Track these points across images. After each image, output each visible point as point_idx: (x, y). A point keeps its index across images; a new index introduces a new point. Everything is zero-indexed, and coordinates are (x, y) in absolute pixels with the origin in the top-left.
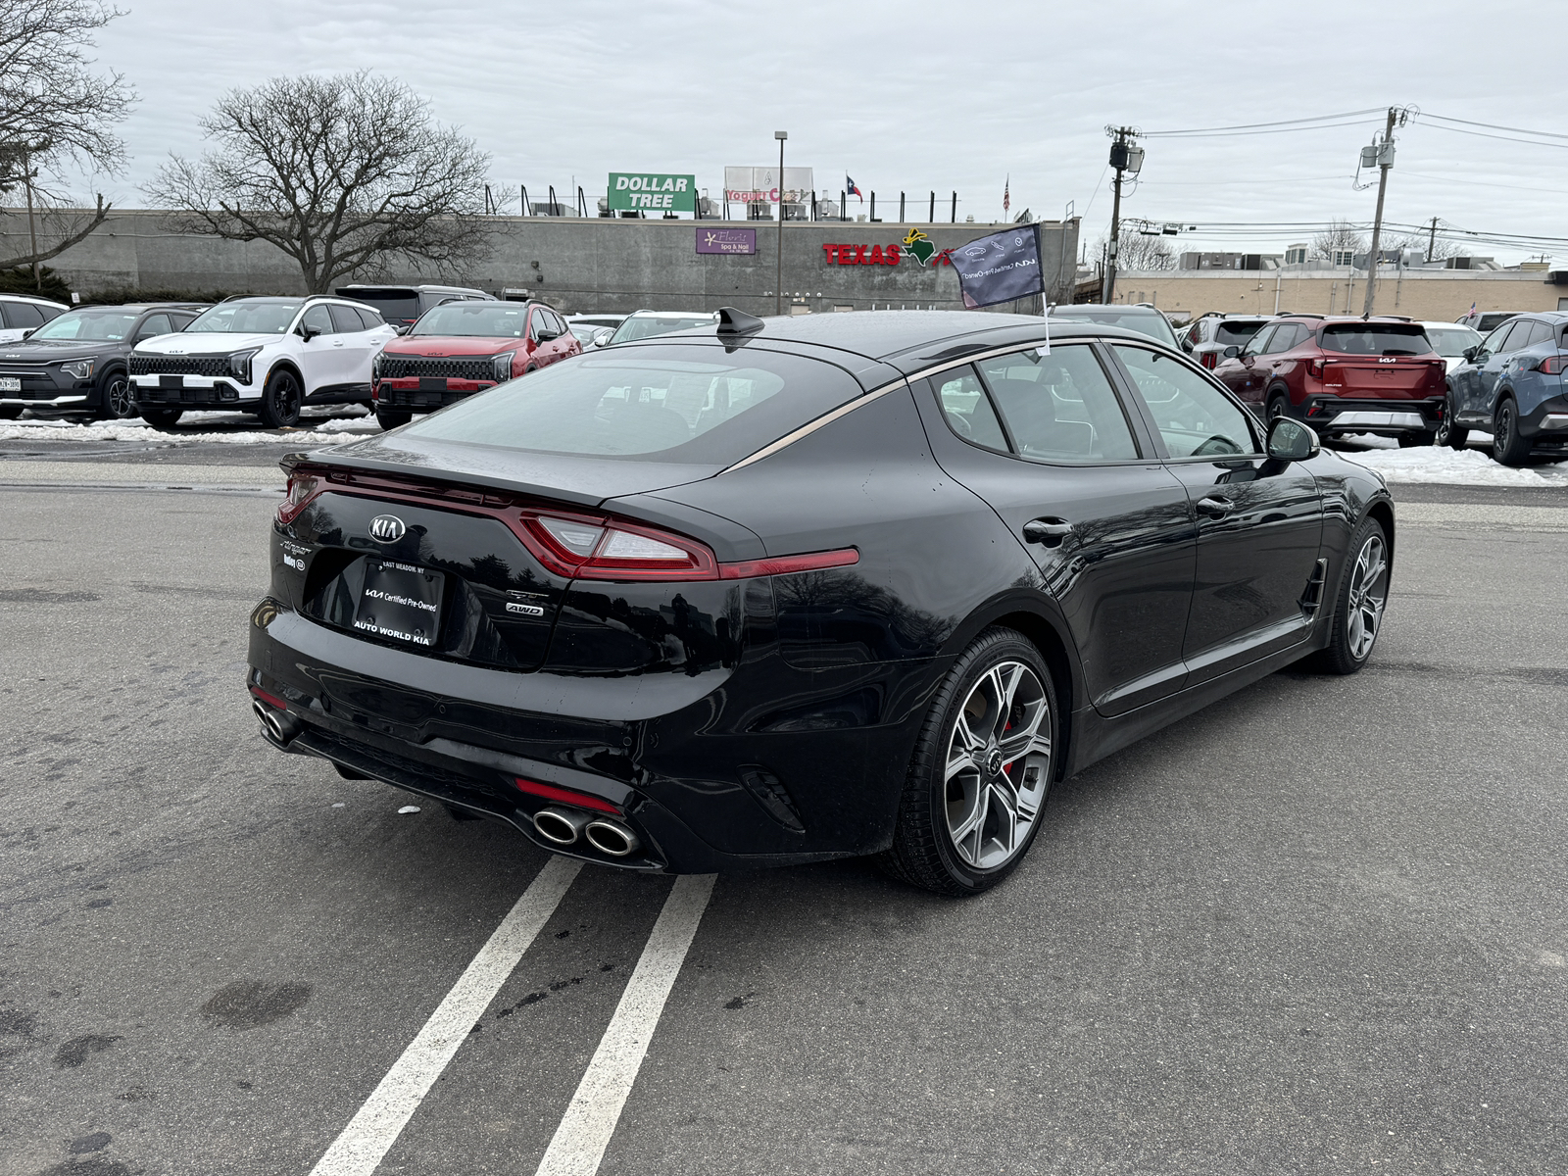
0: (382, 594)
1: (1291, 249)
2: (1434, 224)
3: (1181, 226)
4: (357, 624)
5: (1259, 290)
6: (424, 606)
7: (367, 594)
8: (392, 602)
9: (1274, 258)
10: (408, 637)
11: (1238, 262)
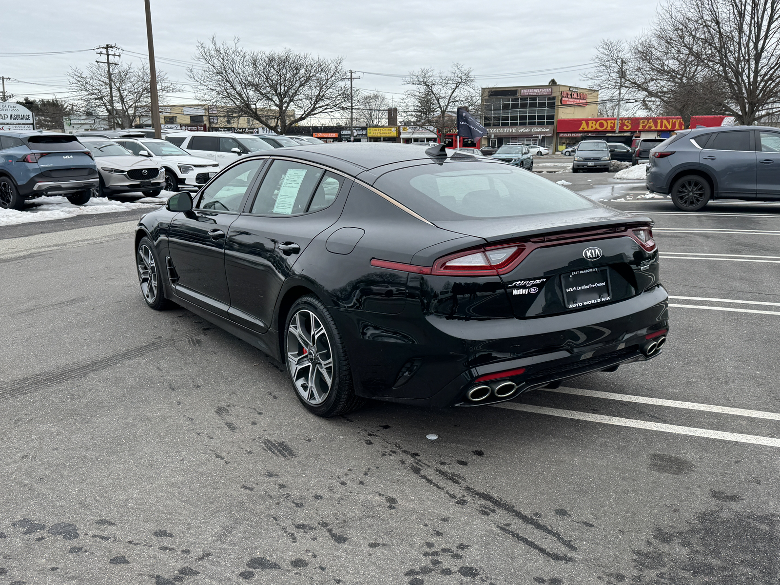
0: (575, 288)
4: (571, 306)
6: (598, 285)
7: (567, 291)
8: (582, 289)
10: (599, 300)
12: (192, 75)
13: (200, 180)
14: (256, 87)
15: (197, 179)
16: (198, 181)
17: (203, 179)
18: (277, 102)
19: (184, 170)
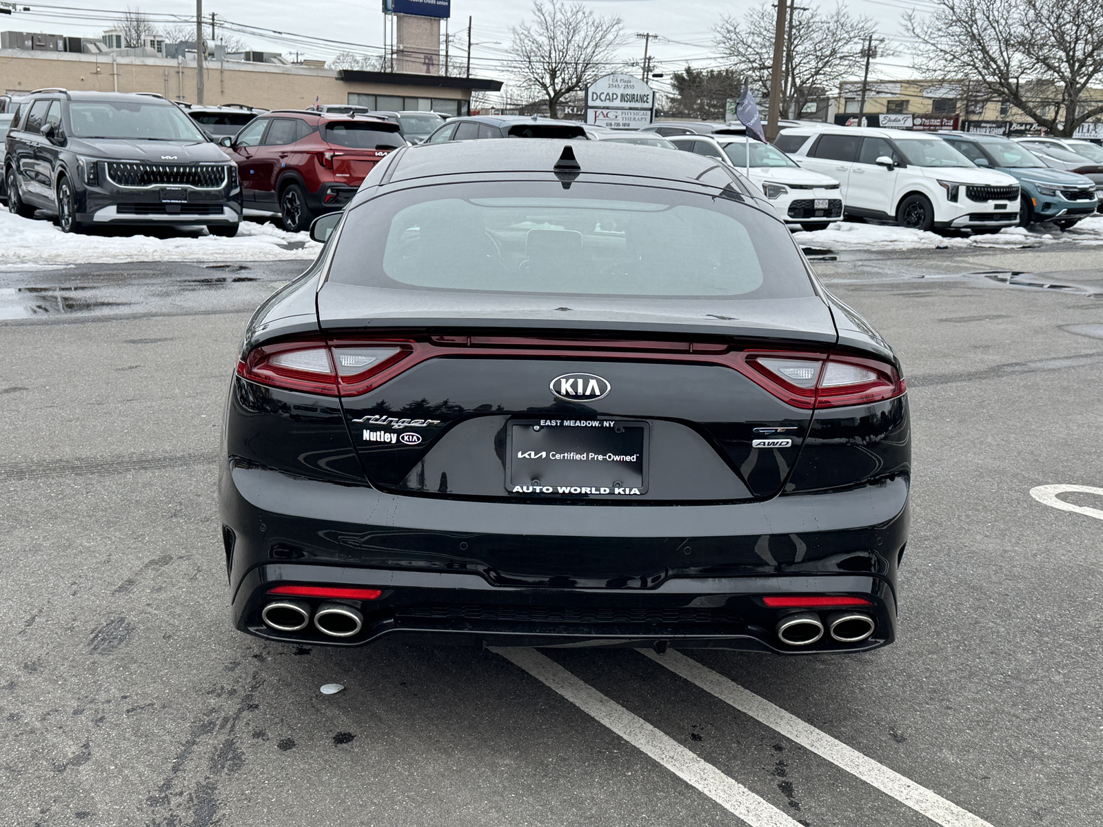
1: (107, 34)
2: (213, 19)
3: (14, 6)
4: (518, 490)
5: (97, 73)
8: (564, 460)
9: (94, 42)
10: (605, 490)
11: (61, 44)
12: (909, 25)
13: (797, 211)
14: (1027, 45)
15: (790, 209)
16: (792, 214)
17: (802, 211)
18: (1068, 74)
19: (771, 192)
